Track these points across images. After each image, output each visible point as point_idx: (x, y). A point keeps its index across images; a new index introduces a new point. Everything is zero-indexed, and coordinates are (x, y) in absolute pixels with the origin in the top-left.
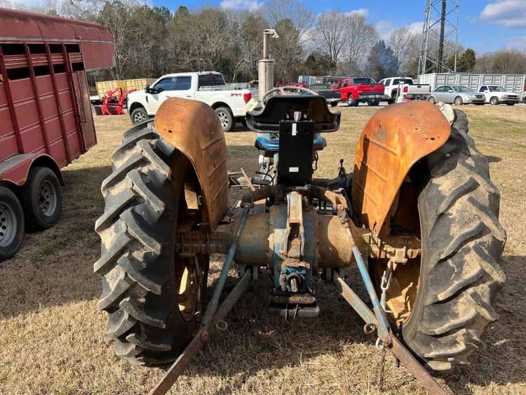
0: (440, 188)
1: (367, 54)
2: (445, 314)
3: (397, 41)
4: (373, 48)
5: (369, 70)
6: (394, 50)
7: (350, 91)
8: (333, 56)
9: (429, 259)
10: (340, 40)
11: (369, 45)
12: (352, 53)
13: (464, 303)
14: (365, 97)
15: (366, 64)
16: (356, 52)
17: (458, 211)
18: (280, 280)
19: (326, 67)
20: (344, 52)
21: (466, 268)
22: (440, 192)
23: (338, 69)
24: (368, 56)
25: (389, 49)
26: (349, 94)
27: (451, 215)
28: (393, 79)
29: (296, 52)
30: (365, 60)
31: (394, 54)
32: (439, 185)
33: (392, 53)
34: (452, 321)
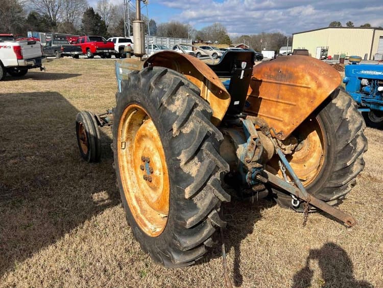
0: (337, 105)
1: (81, 17)
2: (347, 173)
3: (102, 9)
4: (85, 12)
5: (84, 30)
6: (102, 16)
7: (87, 46)
8: (52, 16)
9: (337, 145)
10: (56, 3)
11: (82, 10)
12: (69, 15)
13: (356, 165)
14: (101, 51)
15: (81, 25)
16: (72, 14)
17: (350, 117)
18: (247, 178)
19: (47, 25)
20: (61, 14)
21: (358, 146)
22: (337, 107)
23: (58, 27)
24: (82, 19)
25: (97, 15)
26: (88, 49)
27: (347, 119)
28: (118, 38)
29: (17, 10)
30: (80, 22)
31: (102, 19)
32: (335, 104)
33: (101, 18)
34: (350, 176)
